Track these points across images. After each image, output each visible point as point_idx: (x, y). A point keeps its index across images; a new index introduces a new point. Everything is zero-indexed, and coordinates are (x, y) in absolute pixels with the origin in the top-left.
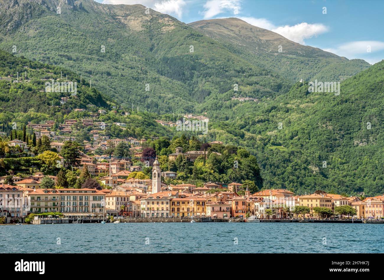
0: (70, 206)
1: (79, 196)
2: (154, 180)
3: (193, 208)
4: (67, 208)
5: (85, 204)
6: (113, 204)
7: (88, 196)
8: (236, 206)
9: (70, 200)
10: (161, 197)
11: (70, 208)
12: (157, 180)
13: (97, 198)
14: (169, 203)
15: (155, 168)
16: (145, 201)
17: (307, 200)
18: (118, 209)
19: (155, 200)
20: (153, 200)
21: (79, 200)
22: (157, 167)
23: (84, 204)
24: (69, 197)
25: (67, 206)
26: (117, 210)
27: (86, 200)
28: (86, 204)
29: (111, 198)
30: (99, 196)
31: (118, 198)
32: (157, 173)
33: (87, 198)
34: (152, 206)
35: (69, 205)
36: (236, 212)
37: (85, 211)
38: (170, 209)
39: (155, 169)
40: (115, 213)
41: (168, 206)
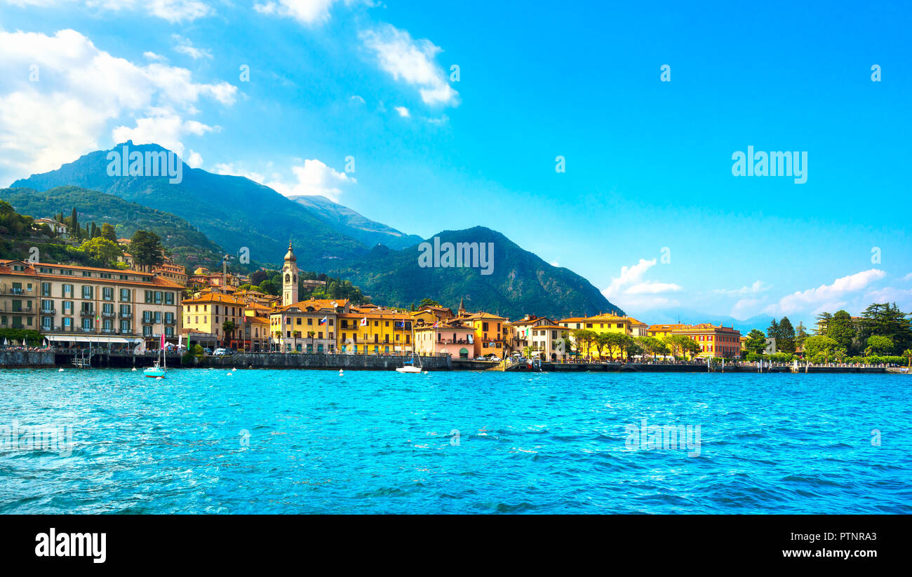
0: (72, 312)
1: (101, 287)
2: (287, 288)
3: (387, 336)
4: (63, 319)
5: (121, 313)
6: (205, 322)
7: (131, 289)
8: (484, 332)
9: (72, 295)
10: (317, 309)
11: (72, 319)
12: (291, 287)
13: (159, 296)
14: (334, 323)
15: (289, 265)
16: (280, 316)
17: (599, 325)
18: (217, 333)
19: (303, 313)
20: (299, 313)
21: (101, 298)
22: (291, 264)
23: (117, 310)
24: (68, 287)
25: (63, 312)
26: (216, 336)
27: (125, 300)
28: (125, 309)
29: (201, 307)
30: (164, 291)
31: (217, 307)
32: (291, 274)
33: (125, 294)
34: (297, 328)
35: (68, 311)
36: (484, 346)
37: (121, 329)
38: (337, 335)
39: (287, 268)
40: (210, 342)
41: (332, 329)
